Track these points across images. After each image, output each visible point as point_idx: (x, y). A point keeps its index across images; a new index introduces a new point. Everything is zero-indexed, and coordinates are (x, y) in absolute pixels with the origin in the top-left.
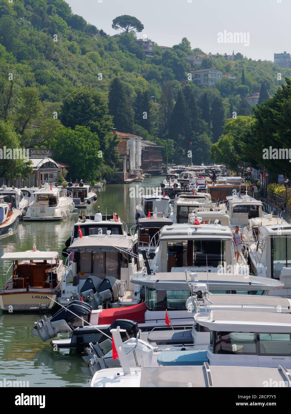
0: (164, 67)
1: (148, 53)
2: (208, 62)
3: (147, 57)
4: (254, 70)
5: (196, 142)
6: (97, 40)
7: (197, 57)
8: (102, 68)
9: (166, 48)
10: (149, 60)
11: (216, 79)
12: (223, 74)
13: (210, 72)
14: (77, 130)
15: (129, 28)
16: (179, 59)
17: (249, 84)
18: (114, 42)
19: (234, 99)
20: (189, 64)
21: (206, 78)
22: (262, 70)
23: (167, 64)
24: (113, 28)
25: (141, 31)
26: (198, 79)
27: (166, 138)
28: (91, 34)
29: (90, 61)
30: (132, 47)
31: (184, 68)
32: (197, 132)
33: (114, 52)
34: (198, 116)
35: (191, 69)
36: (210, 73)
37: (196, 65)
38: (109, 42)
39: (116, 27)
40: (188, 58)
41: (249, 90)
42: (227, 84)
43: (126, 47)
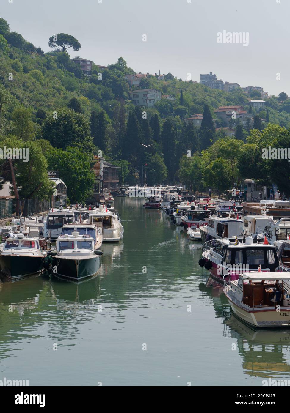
0: (103, 86)
1: (86, 72)
2: (146, 83)
3: (85, 76)
4: (187, 91)
5: (149, 163)
6: (35, 58)
7: (135, 77)
8: (45, 87)
9: (103, 68)
10: (88, 80)
11: (155, 100)
12: (162, 95)
13: (149, 92)
14: (69, 151)
15: (66, 46)
16: (119, 79)
17: (187, 105)
18: (53, 61)
19: (174, 120)
20: (127, 84)
21: (145, 98)
22: (195, 91)
23: (106, 83)
24: (50, 46)
25: (78, 50)
26: (137, 99)
27: (119, 158)
28: (29, 52)
29: (34, 80)
30: (70, 66)
31: (123, 87)
32: (150, 153)
33: (53, 71)
34: (151, 137)
35: (129, 89)
36: (149, 94)
37: (133, 85)
38: (47, 61)
39: (53, 45)
40: (126, 78)
41: (187, 112)
42: (166, 105)
43: (64, 66)
